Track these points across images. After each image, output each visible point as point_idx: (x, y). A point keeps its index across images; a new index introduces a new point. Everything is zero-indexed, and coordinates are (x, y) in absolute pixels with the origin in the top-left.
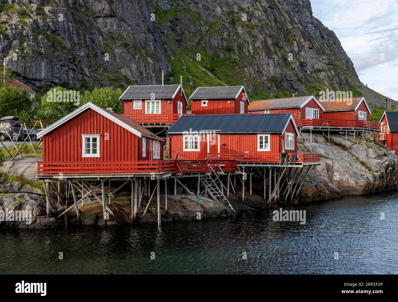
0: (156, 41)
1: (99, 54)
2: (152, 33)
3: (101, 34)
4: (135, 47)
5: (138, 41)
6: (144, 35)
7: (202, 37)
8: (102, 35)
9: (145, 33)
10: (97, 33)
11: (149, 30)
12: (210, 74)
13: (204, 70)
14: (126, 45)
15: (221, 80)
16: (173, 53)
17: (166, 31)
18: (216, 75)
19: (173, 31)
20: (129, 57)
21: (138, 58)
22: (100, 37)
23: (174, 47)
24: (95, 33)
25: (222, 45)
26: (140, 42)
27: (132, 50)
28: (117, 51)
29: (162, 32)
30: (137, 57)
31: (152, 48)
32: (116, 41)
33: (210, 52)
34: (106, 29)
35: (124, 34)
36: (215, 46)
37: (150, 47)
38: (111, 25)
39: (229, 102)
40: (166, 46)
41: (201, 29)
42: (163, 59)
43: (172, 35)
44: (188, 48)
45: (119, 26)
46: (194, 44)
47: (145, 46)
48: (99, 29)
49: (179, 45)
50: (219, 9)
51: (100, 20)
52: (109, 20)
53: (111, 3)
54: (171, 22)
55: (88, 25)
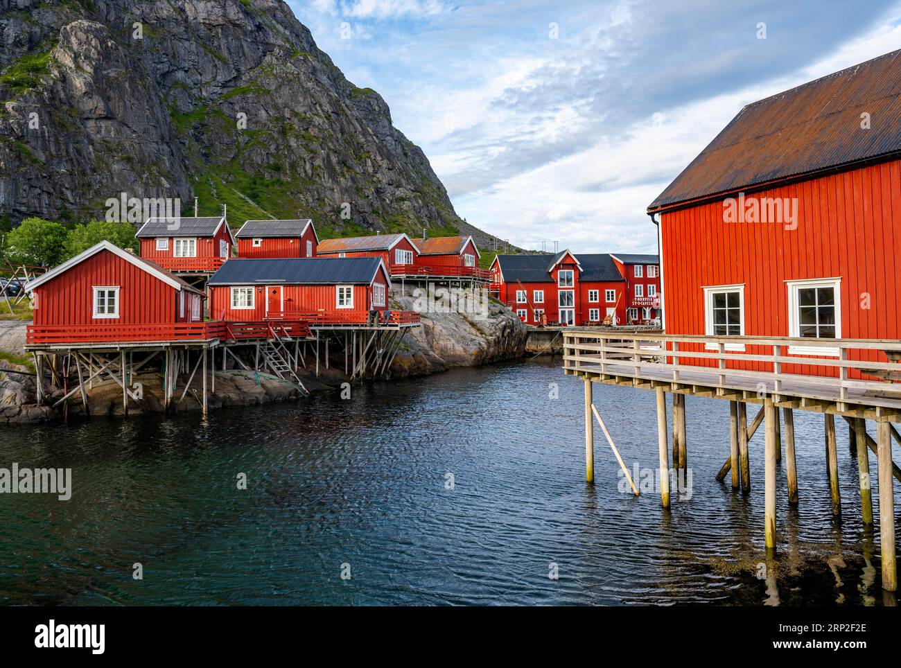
0: (172, 155)
1: (89, 171)
2: (167, 143)
3: (92, 142)
4: (142, 162)
5: (147, 154)
6: (155, 145)
7: (239, 150)
8: (93, 145)
9: (157, 143)
10: (86, 141)
11: (163, 139)
12: (250, 202)
13: (242, 196)
14: (129, 160)
15: (266, 210)
16: (198, 171)
17: (188, 141)
18: (258, 203)
19: (197, 141)
20: (133, 176)
21: (147, 178)
22: (91, 147)
23: (199, 162)
24: (83, 142)
25: (268, 163)
26: (149, 156)
27: (138, 167)
28: (116, 167)
29: (181, 143)
30: (145, 176)
31: (167, 164)
32: (115, 154)
33: (251, 172)
34: (99, 136)
35: (127, 144)
36: (258, 164)
37: (164, 164)
38: (108, 130)
39: (291, 241)
40: (187, 162)
41: (237, 140)
42: (183, 179)
43: (197, 147)
44: (218, 166)
45: (118, 132)
46: (228, 160)
47: (158, 161)
48: (88, 136)
49: (207, 161)
50: (263, 113)
51: (91, 124)
52: (103, 124)
53: (107, 99)
54: (195, 128)
55: (72, 129)
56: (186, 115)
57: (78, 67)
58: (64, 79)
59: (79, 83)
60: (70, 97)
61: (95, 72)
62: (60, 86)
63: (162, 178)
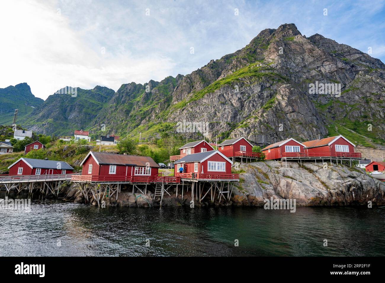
0: (318, 119)
1: (288, 129)
2: (315, 116)
3: (289, 120)
4: (306, 124)
5: (307, 121)
6: (311, 118)
7: (347, 113)
8: (289, 121)
9: (311, 116)
10: (287, 120)
11: (313, 115)
12: (353, 132)
13: (349, 130)
14: (301, 124)
15: (361, 134)
16: (330, 124)
17: (326, 114)
18: (357, 132)
19: (330, 113)
20: (303, 129)
21: (308, 129)
22: (289, 122)
23: (330, 120)
24: (286, 121)
25: (361, 115)
26: (308, 121)
27: (305, 126)
28: (297, 127)
29: (323, 115)
30: (307, 128)
31: (316, 123)
32: (296, 123)
33: (353, 120)
34: (291, 118)
35: (300, 119)
36: (356, 117)
37: (315, 123)
38: (294, 116)
40: (325, 121)
41: (346, 109)
42: (323, 127)
43: (329, 115)
44: (339, 120)
45: (297, 115)
46: (343, 117)
47: (311, 123)
48: (288, 119)
49: (334, 119)
50: (357, 97)
51: (288, 115)
52: (292, 114)
53: (292, 106)
54: (329, 109)
55: (282, 118)
56: (325, 105)
57: (283, 99)
58: (279, 103)
59: (283, 104)
60: (281, 108)
61: (288, 99)
62: (278, 106)
63: (314, 128)
